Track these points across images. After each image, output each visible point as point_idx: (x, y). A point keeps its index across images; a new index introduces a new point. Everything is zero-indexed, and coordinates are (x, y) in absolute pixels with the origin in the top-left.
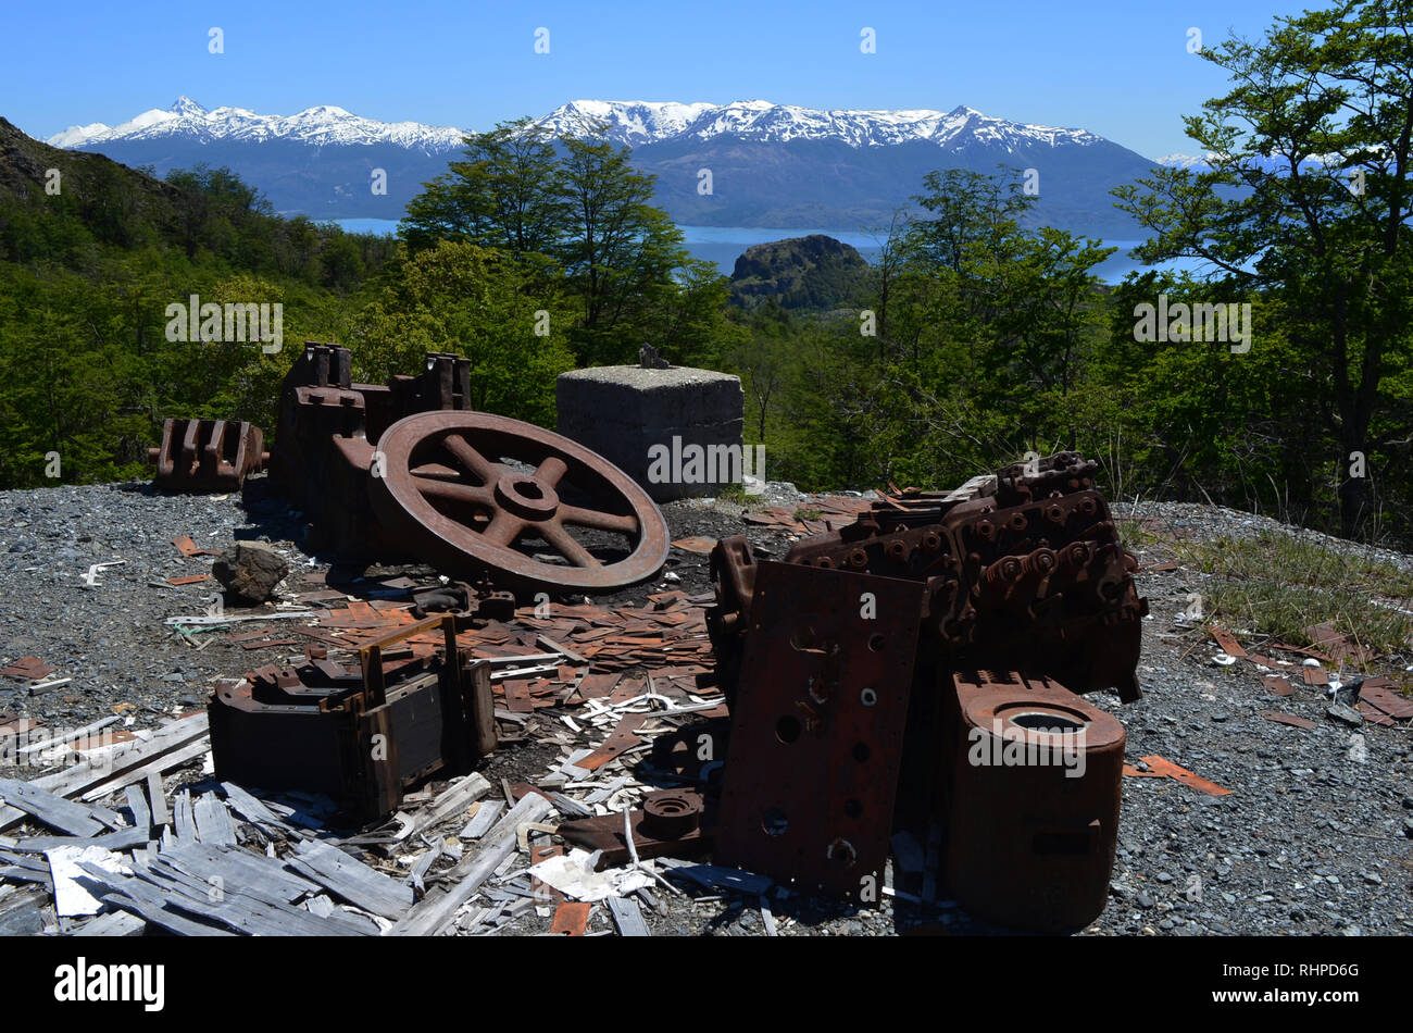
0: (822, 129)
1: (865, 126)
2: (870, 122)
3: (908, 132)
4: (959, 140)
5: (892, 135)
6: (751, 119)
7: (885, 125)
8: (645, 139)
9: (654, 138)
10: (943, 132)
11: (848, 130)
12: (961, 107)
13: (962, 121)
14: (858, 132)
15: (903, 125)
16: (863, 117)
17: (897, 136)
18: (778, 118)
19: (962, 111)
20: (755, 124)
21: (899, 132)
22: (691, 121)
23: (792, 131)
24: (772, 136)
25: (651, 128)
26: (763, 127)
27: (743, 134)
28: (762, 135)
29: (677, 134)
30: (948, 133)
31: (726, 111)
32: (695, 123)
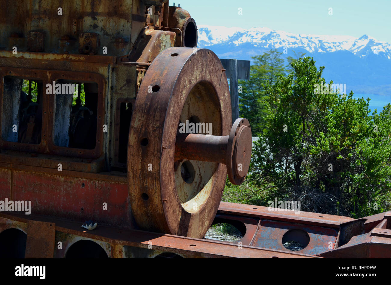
0: (295, 43)
1: (317, 42)
2: (320, 41)
3: (338, 46)
4: (363, 51)
5: (330, 47)
6: (260, 36)
7: (327, 42)
8: (207, 43)
9: (211, 43)
10: (356, 47)
11: (308, 44)
12: (365, 35)
13: (365, 42)
14: (313, 45)
15: (335, 43)
16: (316, 38)
17: (332, 48)
18: (273, 36)
19: (365, 37)
20: (262, 39)
21: (334, 46)
22: (231, 36)
23: (280, 43)
24: (270, 45)
25: (210, 38)
26: (266, 41)
27: (256, 43)
28: (265, 44)
29: (223, 42)
30: (358, 48)
31: (248, 32)
32: (232, 37)
